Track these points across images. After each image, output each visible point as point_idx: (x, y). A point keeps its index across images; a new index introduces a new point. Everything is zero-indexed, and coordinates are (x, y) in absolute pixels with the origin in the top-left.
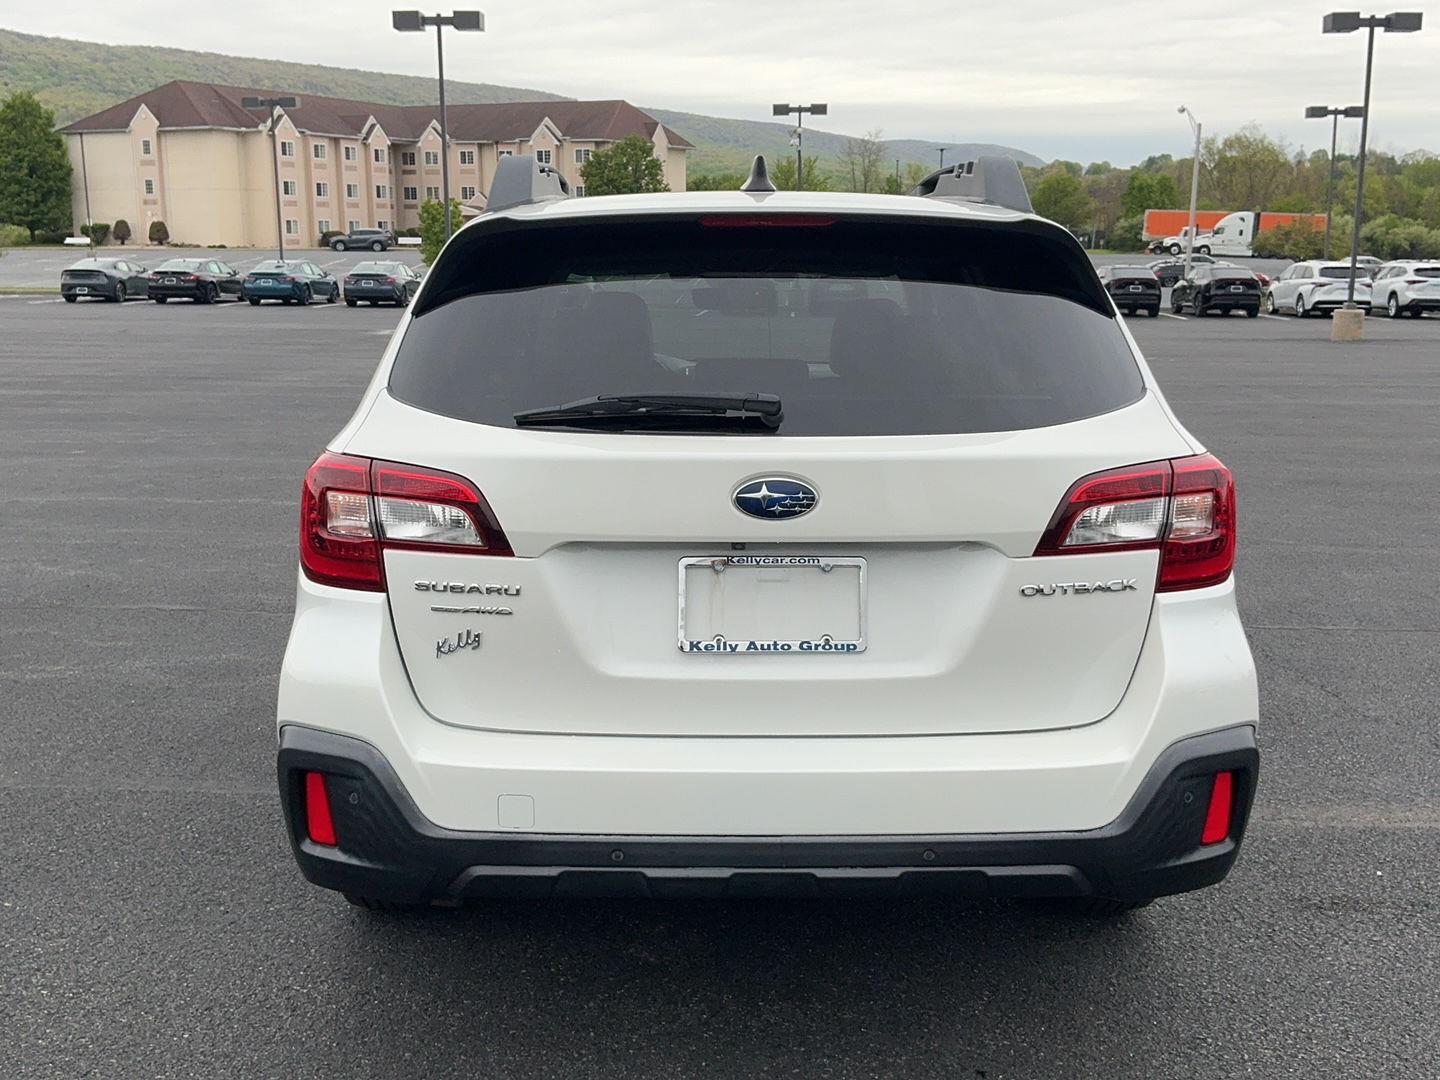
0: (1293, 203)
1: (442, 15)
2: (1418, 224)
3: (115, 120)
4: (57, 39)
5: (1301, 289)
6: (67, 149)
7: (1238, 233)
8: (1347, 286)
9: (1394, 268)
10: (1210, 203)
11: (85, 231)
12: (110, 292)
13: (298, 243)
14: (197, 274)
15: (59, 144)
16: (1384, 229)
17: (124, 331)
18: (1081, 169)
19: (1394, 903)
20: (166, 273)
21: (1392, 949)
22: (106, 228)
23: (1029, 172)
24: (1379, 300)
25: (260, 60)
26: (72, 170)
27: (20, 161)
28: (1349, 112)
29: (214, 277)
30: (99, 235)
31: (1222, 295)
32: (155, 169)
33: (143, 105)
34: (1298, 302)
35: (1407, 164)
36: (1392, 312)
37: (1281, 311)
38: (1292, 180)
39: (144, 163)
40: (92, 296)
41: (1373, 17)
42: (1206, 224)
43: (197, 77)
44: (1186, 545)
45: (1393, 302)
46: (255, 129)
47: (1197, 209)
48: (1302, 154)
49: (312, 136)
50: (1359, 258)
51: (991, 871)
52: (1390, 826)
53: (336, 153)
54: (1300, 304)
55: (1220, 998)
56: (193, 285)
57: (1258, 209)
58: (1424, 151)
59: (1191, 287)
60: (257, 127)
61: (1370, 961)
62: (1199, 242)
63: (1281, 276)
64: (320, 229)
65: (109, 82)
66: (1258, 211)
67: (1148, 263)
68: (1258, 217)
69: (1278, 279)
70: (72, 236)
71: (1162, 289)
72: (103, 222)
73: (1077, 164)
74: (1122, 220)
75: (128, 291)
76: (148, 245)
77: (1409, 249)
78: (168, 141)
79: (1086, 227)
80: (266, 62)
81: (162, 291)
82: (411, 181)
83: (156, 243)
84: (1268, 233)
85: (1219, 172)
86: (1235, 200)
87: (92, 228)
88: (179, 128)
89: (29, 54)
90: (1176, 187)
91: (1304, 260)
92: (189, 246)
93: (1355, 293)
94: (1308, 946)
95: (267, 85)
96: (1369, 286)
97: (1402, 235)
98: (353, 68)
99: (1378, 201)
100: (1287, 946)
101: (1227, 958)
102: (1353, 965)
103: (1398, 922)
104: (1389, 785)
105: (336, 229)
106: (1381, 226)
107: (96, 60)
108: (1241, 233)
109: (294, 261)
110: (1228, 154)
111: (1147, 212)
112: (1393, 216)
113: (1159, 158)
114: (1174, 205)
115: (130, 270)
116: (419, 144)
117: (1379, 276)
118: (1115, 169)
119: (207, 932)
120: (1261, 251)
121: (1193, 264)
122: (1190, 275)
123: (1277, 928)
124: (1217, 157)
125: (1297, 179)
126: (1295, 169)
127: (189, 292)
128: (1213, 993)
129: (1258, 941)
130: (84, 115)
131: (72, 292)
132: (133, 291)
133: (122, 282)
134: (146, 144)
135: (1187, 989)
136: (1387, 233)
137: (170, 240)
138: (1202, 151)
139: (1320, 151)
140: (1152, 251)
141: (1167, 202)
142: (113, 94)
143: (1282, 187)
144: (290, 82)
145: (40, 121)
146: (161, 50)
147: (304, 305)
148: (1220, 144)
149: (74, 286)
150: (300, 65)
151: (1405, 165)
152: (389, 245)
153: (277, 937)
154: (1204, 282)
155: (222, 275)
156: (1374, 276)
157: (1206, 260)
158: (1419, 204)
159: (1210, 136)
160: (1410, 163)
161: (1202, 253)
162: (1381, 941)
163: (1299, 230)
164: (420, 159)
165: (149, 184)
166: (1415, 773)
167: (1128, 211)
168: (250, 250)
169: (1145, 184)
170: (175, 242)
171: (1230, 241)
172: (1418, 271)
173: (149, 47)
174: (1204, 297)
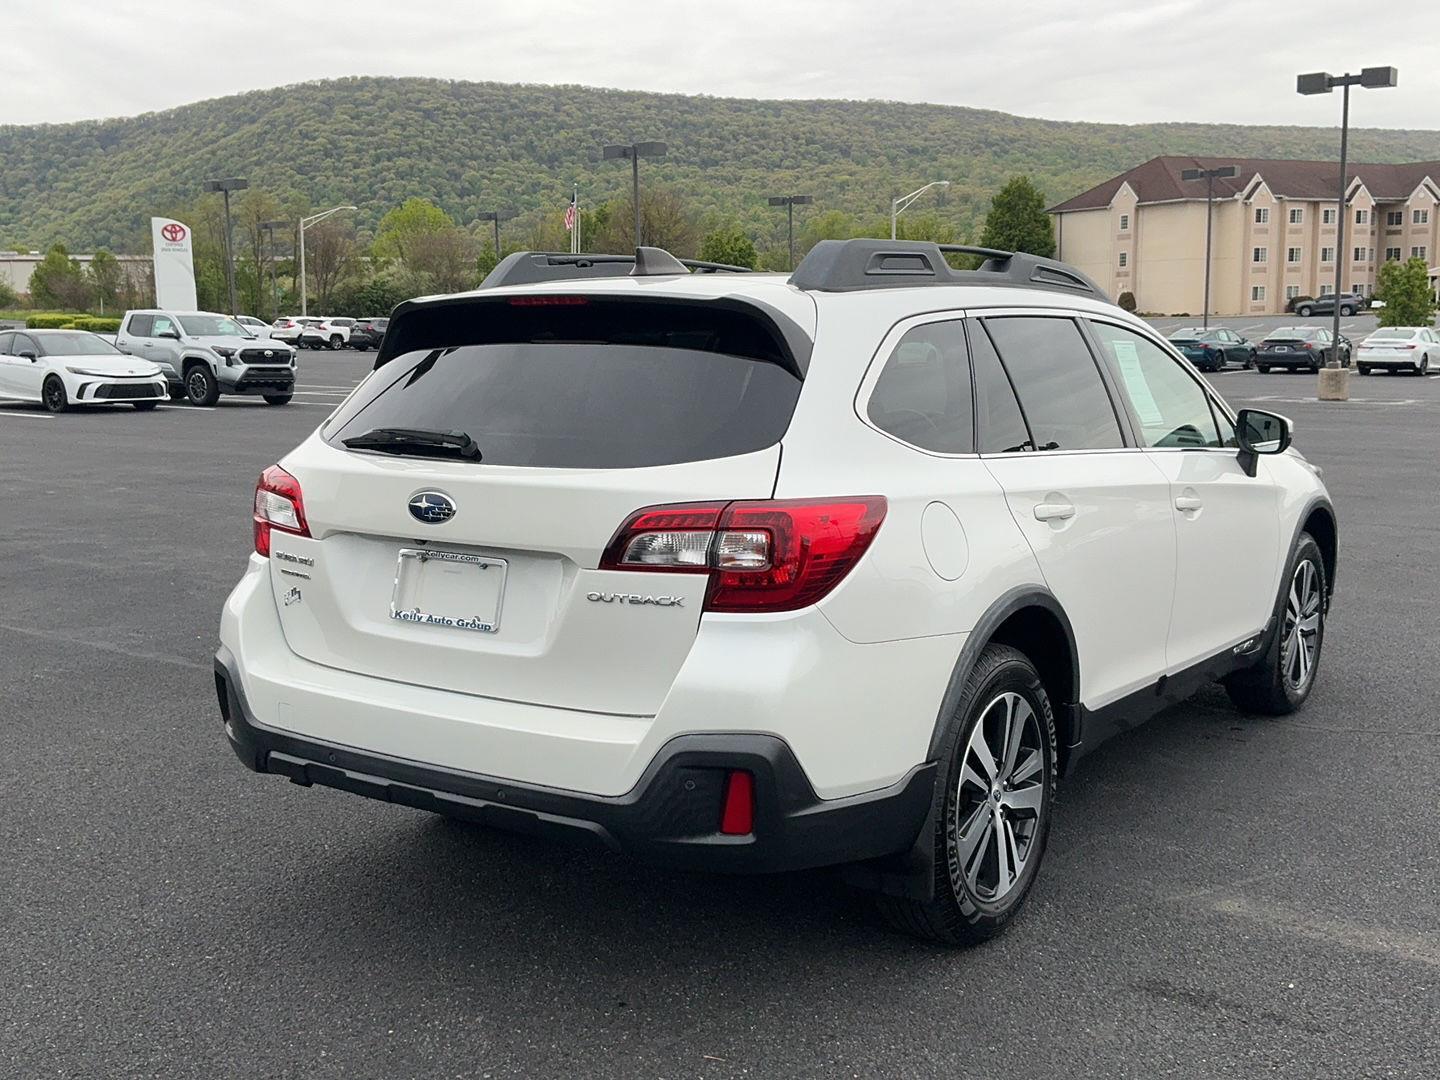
1: (1351, 75)
3: (1098, 199)
4: (1080, 124)
6: (1053, 227)
13: (1263, 309)
15: (1046, 224)
27: (1011, 241)
32: (1131, 242)
33: (1126, 183)
39: (1121, 237)
46: (1231, 199)
49: (1289, 201)
51: (542, 816)
53: (1314, 218)
60: (1233, 196)
64: (1289, 294)
65: (1124, 161)
78: (1145, 215)
82: (1394, 242)
88: (1158, 202)
89: (1055, 139)
92: (1154, 315)
98: (1371, 127)
105: (1306, 294)
107: (1114, 141)
116: (1408, 203)
134: (1125, 219)
137: (1139, 309)
144: (1303, 146)
145: (1031, 204)
146: (1177, 126)
147: (1216, 371)
150: (1316, 128)
152: (1359, 310)
164: (1408, 218)
165: (1123, 257)
168: (1214, 317)
170: (1141, 311)
173: (1166, 124)
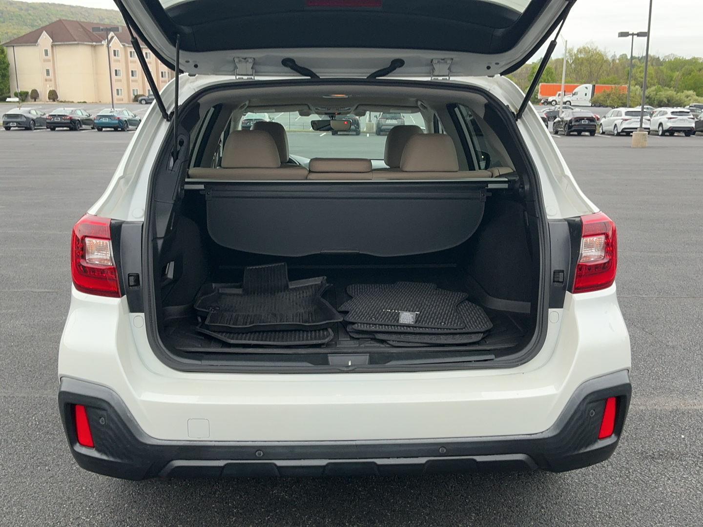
0: (611, 80)
2: (671, 90)
3: (31, 39)
5: (616, 122)
6: (7, 54)
7: (584, 95)
8: (639, 120)
9: (661, 111)
10: (570, 80)
11: (16, 95)
12: (27, 125)
13: (123, 100)
14: (71, 116)
15: (3, 52)
16: (655, 92)
17: (33, 145)
19: (692, 454)
20: (55, 115)
21: (694, 482)
22: (27, 93)
24: (654, 127)
25: (103, 10)
26: (9, 64)
28: (640, 35)
29: (79, 117)
30: (23, 97)
31: (578, 125)
32: (51, 63)
33: (44, 32)
34: (614, 128)
35: (666, 61)
36: (660, 133)
37: (606, 133)
38: (610, 69)
39: (45, 61)
40: (18, 127)
42: (569, 90)
43: (71, 18)
44: (590, 266)
45: (661, 128)
46: (100, 44)
47: (565, 83)
48: (614, 56)
49: (128, 47)
50: (645, 106)
51: (479, 459)
52: (686, 408)
54: (616, 129)
55: (603, 515)
56: (69, 121)
57: (594, 83)
58: (674, 55)
59: (562, 121)
60: (101, 42)
61: (682, 490)
62: (566, 99)
63: (606, 116)
64: (134, 93)
65: (29, 21)
66: (594, 84)
67: (541, 109)
68: (594, 86)
69: (605, 117)
70: (10, 97)
71: (549, 122)
72: (25, 90)
75: (36, 125)
76: (47, 102)
77: (667, 103)
78: (57, 50)
80: (106, 10)
81: (53, 125)
83: (52, 100)
84: (599, 94)
85: (575, 65)
86: (582, 78)
87: (20, 93)
88: (63, 43)
90: (554, 72)
91: (617, 108)
92: (68, 102)
93: (643, 124)
94: (649, 481)
95: (107, 21)
96: (649, 120)
97: (664, 96)
99: (652, 79)
100: (637, 482)
101: (605, 489)
102: (674, 493)
103: (696, 466)
104: (683, 384)
105: (141, 93)
106: (654, 91)
107: (22, 10)
108: (586, 95)
109: (119, 109)
110: (579, 56)
111: (540, 84)
112: (659, 86)
114: (553, 81)
115: (37, 114)
117: (653, 116)
119: (37, 483)
120: (596, 104)
121: (563, 110)
122: (562, 115)
123: (631, 471)
124: (574, 58)
125: (612, 68)
126: (612, 64)
127: (67, 125)
128: (599, 512)
129: (621, 479)
130: (16, 37)
131: (8, 125)
132: (39, 124)
133: (33, 120)
134: (46, 51)
135: (584, 510)
136: (656, 95)
137: (59, 99)
138: (567, 55)
139: (623, 54)
140: (543, 103)
141: (550, 79)
142: (30, 27)
143: (605, 72)
144: (118, 20)
146: (54, 4)
147: (124, 131)
148: (575, 51)
149: (9, 122)
151: (664, 61)
153: (76, 485)
154: (569, 119)
155: (83, 116)
156: (651, 115)
157: (569, 108)
158: (671, 80)
159: (571, 47)
160: (667, 60)
161: (567, 105)
162: (688, 478)
163: (614, 93)
165: (48, 71)
166: (696, 377)
168: (99, 104)
170: (61, 100)
171: (581, 98)
172: (673, 113)
173: (48, 3)
174: (569, 126)
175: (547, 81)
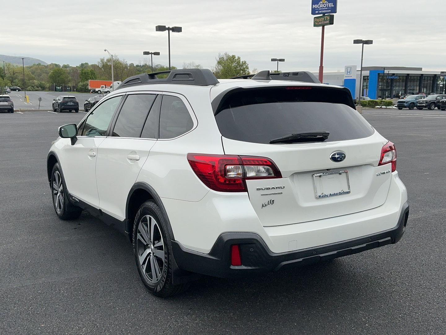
18: (60, 66)
23: (43, 66)
41: (169, 27)
42: (107, 85)
48: (126, 64)
58: (160, 65)
62: (106, 90)
73: (59, 64)
74: (81, 83)
79: (69, 85)
110: (108, 64)
111: (89, 80)
113: (85, 64)
114: (96, 79)
118: (71, 67)
124: (105, 64)
138: (101, 63)
139: (132, 64)
140: (92, 92)
141: (94, 77)
148: (105, 60)
159: (102, 57)
167: (82, 80)
169: (86, 72)
175: (92, 78)
